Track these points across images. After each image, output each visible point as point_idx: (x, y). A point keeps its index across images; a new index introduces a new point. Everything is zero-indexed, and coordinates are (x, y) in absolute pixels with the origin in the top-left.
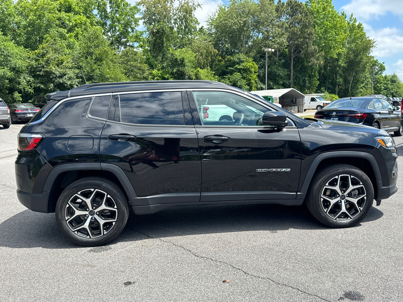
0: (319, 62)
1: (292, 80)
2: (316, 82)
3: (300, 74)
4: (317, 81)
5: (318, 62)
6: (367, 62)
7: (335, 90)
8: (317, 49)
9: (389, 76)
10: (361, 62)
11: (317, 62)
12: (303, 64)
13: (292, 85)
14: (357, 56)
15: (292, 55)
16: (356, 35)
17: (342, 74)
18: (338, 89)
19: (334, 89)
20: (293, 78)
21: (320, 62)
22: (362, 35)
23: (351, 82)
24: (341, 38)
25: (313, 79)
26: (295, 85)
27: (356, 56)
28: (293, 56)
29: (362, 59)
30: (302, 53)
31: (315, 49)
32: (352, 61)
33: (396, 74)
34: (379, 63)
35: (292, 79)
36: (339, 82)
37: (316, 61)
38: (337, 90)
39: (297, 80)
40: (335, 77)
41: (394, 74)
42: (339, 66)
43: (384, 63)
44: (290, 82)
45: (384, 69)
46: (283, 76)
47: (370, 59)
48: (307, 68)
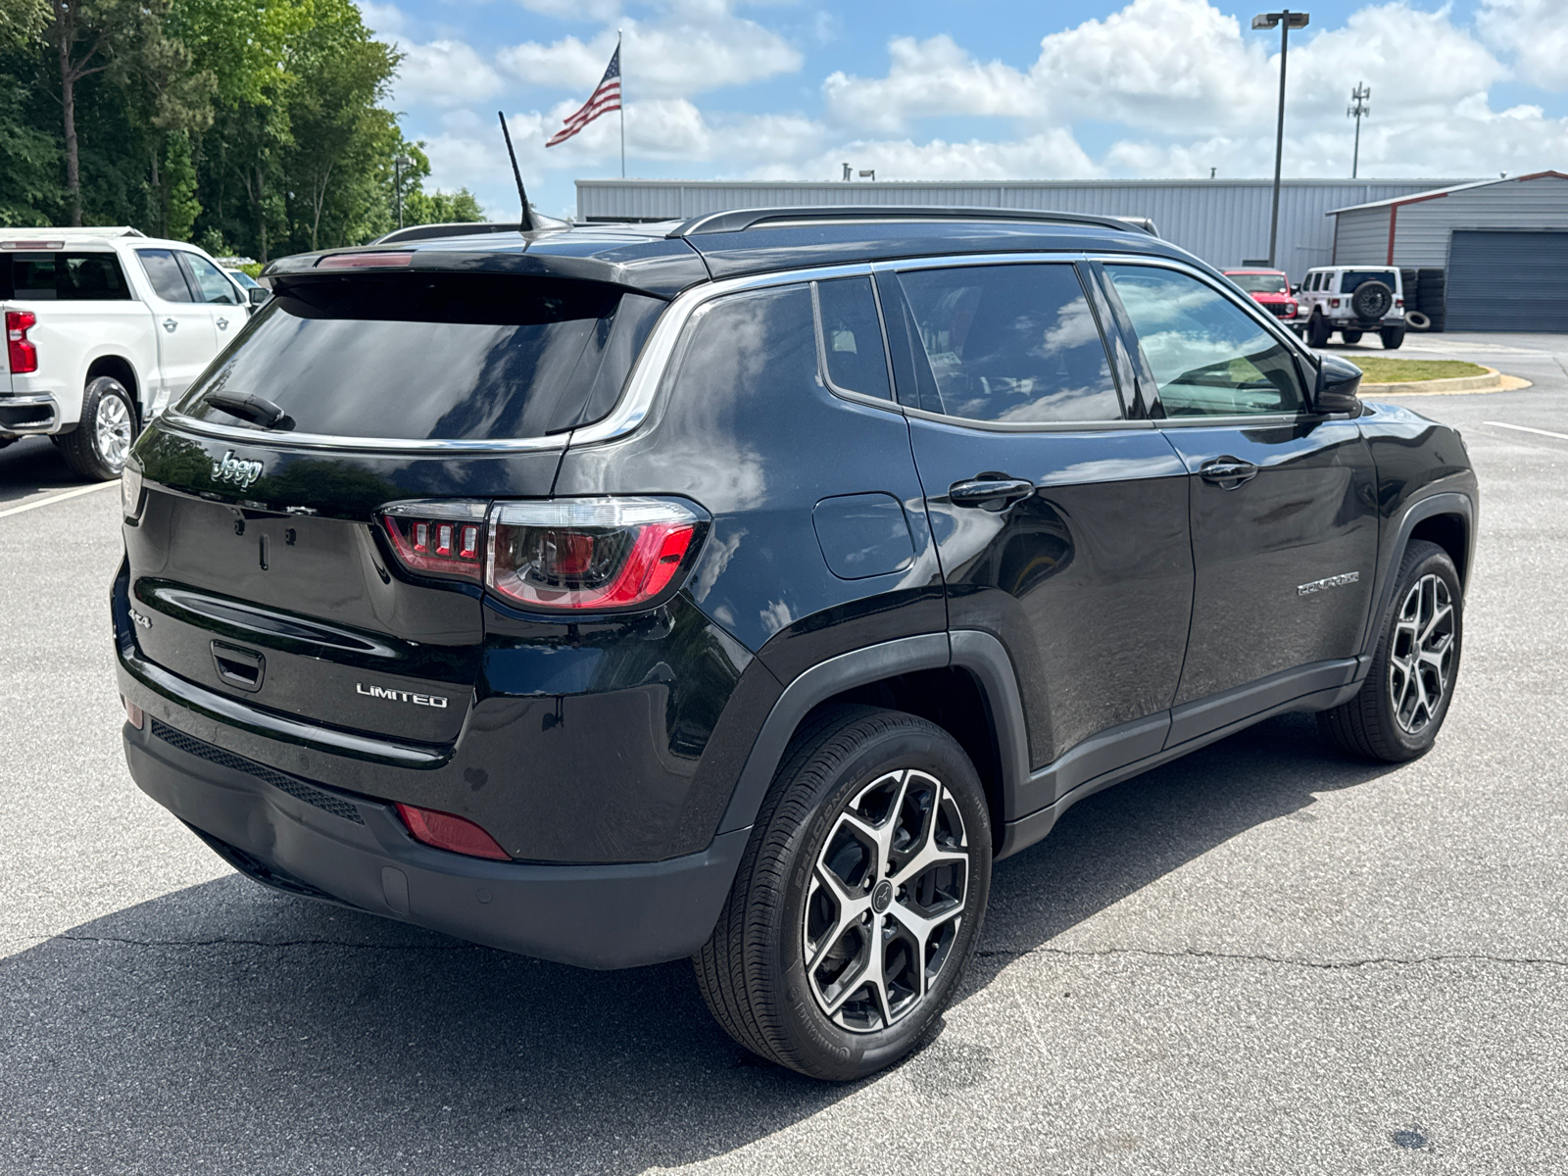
0: (199, 118)
1: (76, 188)
2: (189, 203)
3: (113, 163)
4: (190, 199)
5: (194, 116)
6: (375, 137)
7: (257, 244)
8: (186, 56)
9: (448, 199)
10: (350, 131)
11: (191, 113)
12: (122, 115)
13: (80, 212)
14: (338, 107)
15: (66, 68)
16: (325, 15)
17: (282, 175)
18: (268, 242)
19: (253, 238)
20: (80, 180)
21: (205, 118)
22: (349, 19)
23: (318, 213)
24: (279, 22)
25: (175, 192)
26: (95, 212)
27: (334, 105)
28: (68, 75)
29: (354, 119)
30: (119, 68)
31: (177, 52)
32: (318, 124)
33: (470, 195)
34: (405, 142)
35: (76, 184)
36: (271, 211)
37: (184, 112)
38: (264, 244)
39: (98, 188)
40: (249, 186)
41: (465, 192)
42: (271, 143)
43: (422, 145)
44: (67, 194)
45: (426, 172)
46: (38, 164)
47: (382, 125)
48: (142, 138)
